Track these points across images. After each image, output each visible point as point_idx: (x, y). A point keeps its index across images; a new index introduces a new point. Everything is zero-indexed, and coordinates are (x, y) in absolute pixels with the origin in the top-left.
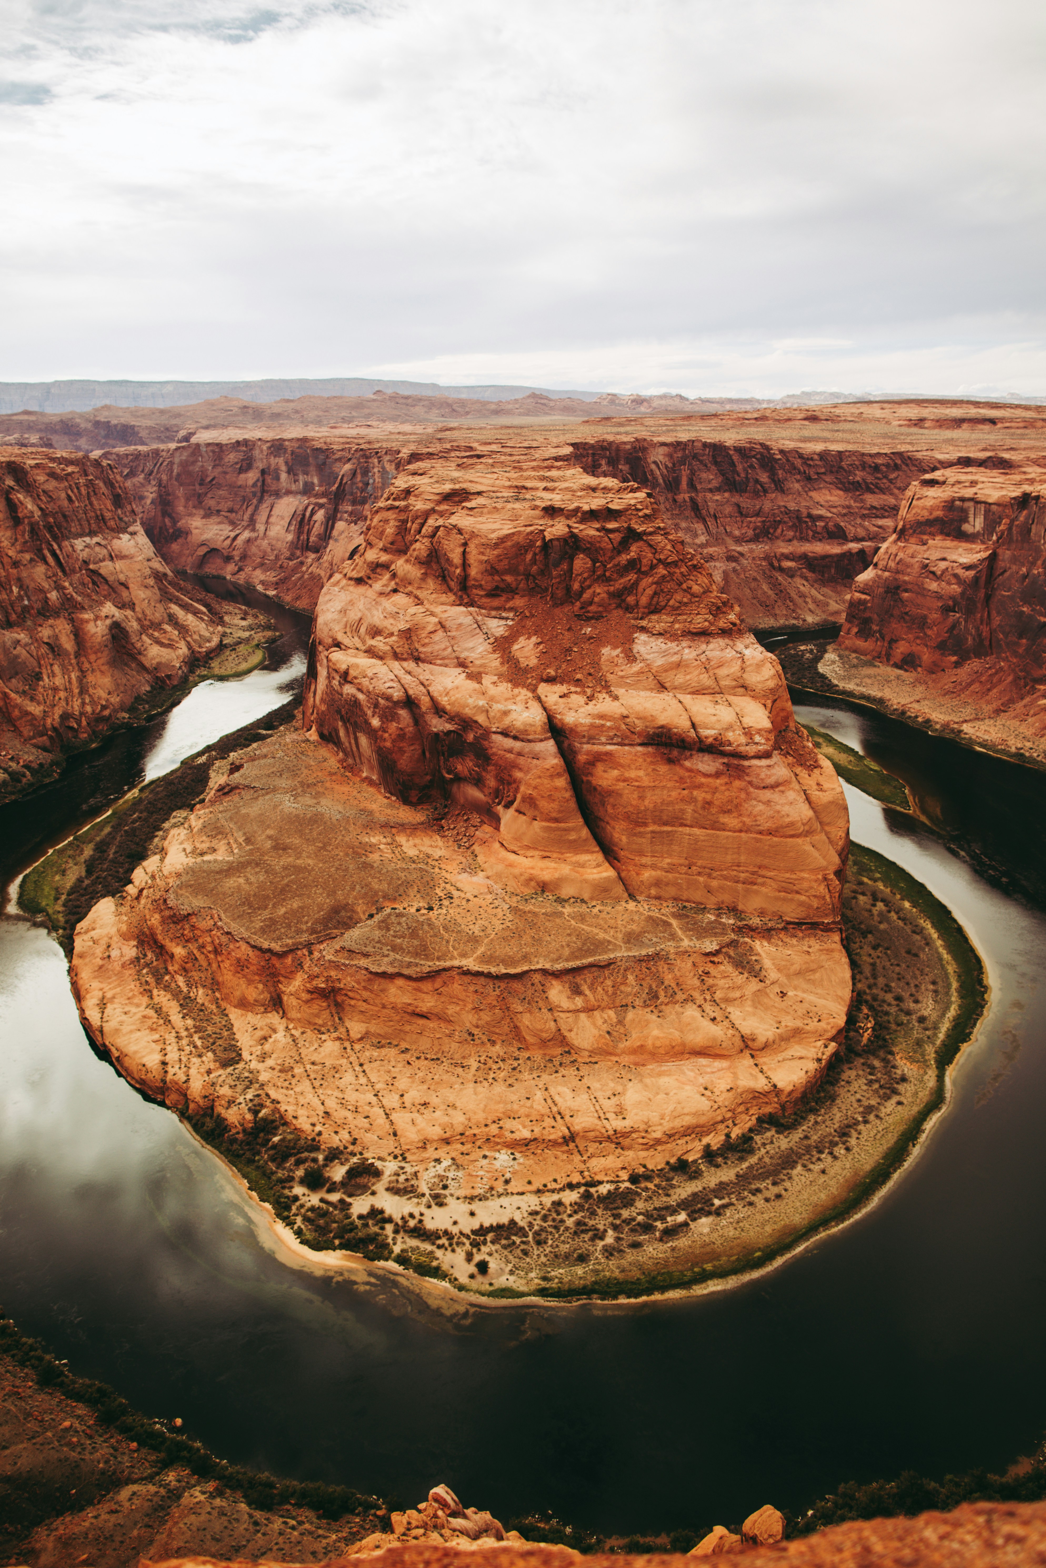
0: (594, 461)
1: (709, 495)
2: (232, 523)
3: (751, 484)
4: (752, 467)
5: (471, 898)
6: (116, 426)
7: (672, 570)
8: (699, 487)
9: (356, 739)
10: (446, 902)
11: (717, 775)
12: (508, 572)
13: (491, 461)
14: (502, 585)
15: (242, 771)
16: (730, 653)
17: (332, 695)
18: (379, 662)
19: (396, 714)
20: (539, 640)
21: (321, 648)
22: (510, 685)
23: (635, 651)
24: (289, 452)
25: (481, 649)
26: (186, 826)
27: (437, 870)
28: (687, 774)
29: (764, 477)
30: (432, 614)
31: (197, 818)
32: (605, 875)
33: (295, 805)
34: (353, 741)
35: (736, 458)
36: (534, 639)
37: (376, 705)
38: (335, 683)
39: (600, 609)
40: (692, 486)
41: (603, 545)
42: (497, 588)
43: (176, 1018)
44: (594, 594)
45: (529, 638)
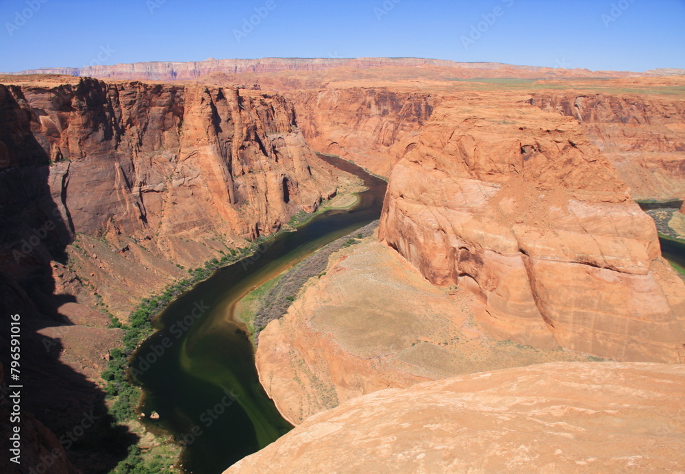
0: (543, 104)
1: (606, 124)
2: (345, 129)
3: (630, 119)
4: (632, 109)
5: (469, 340)
6: (290, 80)
7: (592, 165)
8: (601, 119)
9: (409, 247)
10: (455, 341)
11: (615, 282)
12: (498, 162)
13: (487, 102)
14: (495, 169)
15: (347, 260)
16: (624, 214)
17: (397, 223)
18: (425, 207)
19: (433, 235)
20: (515, 200)
21: (392, 197)
22: (497, 224)
23: (569, 209)
24: (377, 94)
25: (482, 203)
26: (317, 286)
27: (450, 323)
28: (596, 281)
29: (639, 115)
30: (456, 183)
31: (322, 282)
32: (546, 334)
33: (375, 281)
34: (407, 248)
35: (623, 103)
36: (512, 200)
37: (422, 230)
38: (400, 216)
39: (550, 185)
40: (596, 118)
41: (553, 150)
42: (492, 170)
43: (308, 388)
44: (547, 177)
45: (509, 199)
